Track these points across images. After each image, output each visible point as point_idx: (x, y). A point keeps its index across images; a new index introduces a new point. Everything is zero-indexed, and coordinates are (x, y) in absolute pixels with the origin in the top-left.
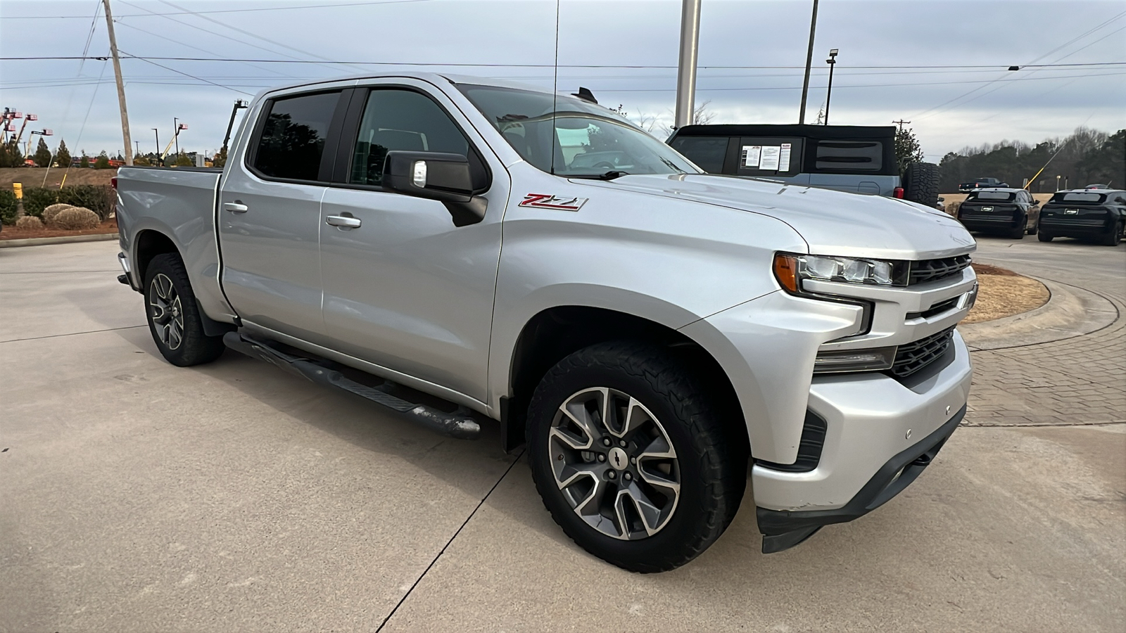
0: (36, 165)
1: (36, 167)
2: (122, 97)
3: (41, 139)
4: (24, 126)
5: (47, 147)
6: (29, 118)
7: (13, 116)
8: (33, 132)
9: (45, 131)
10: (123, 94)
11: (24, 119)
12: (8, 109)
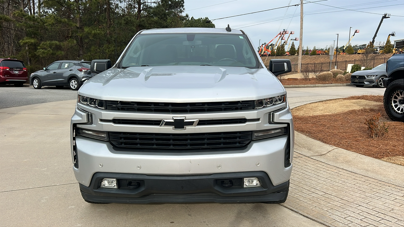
0: (290, 54)
1: (290, 55)
2: (302, 22)
3: (293, 42)
4: (289, 37)
5: (294, 46)
6: (291, 33)
7: (286, 33)
8: (291, 40)
9: (296, 38)
10: (303, 21)
11: (289, 33)
12: (284, 30)
